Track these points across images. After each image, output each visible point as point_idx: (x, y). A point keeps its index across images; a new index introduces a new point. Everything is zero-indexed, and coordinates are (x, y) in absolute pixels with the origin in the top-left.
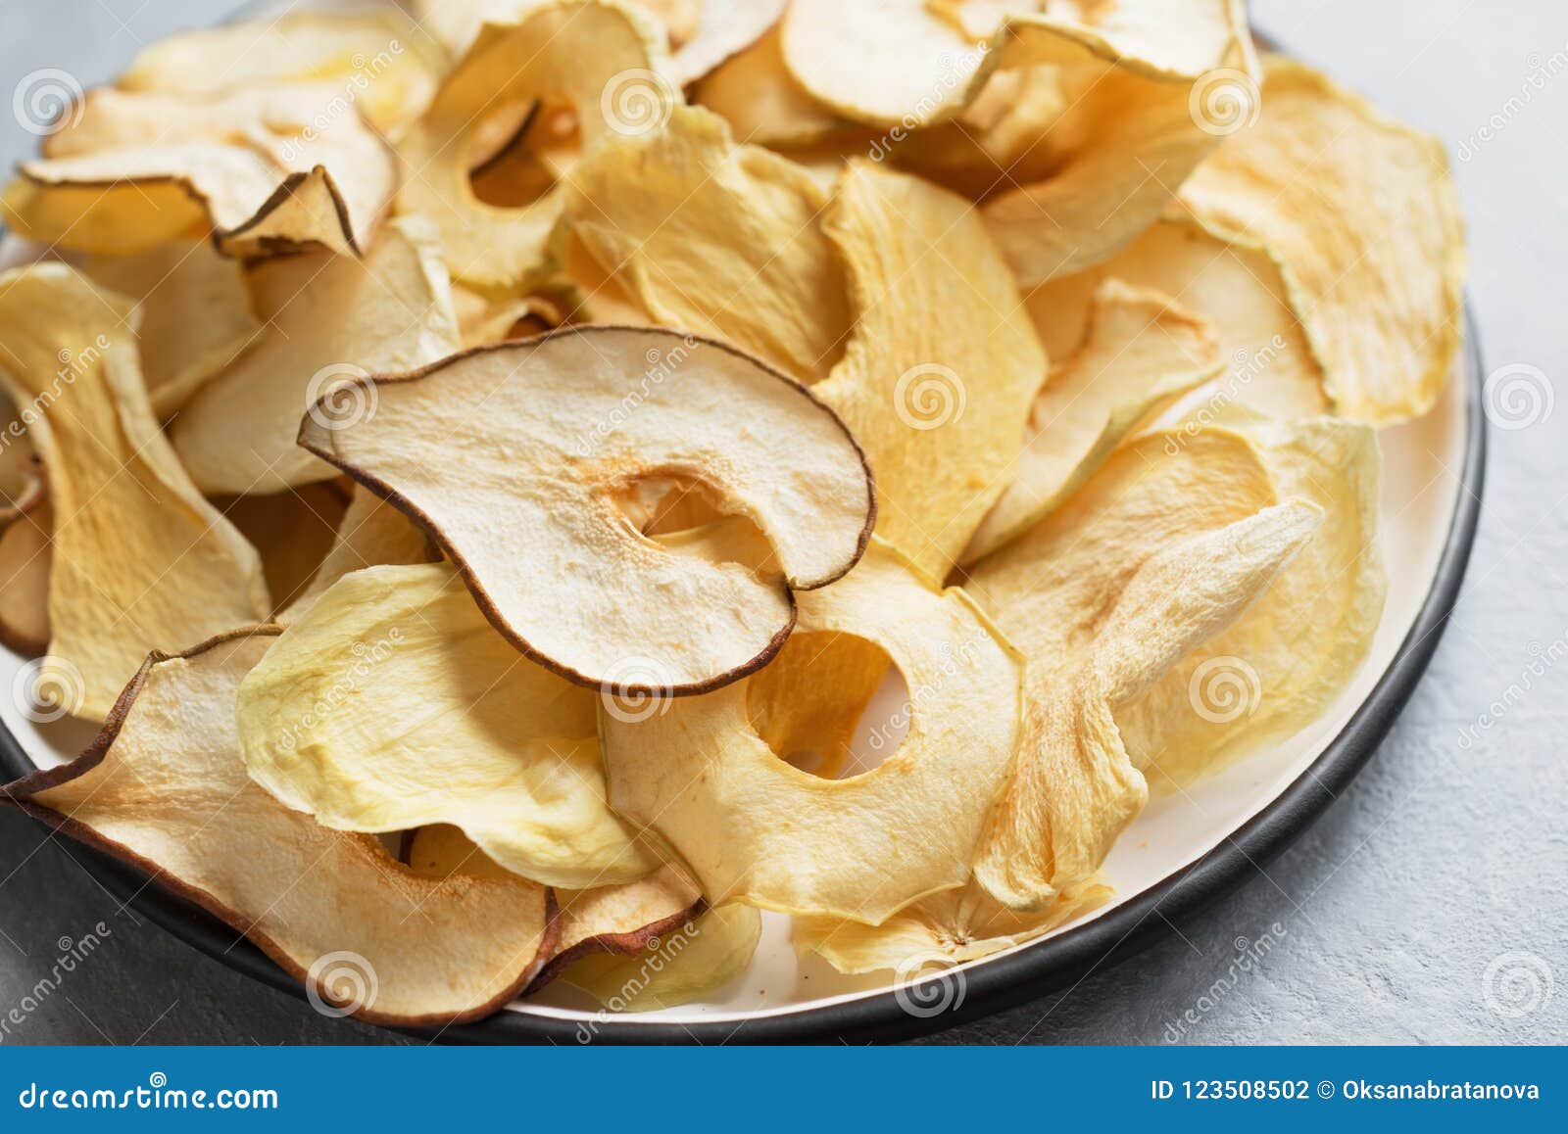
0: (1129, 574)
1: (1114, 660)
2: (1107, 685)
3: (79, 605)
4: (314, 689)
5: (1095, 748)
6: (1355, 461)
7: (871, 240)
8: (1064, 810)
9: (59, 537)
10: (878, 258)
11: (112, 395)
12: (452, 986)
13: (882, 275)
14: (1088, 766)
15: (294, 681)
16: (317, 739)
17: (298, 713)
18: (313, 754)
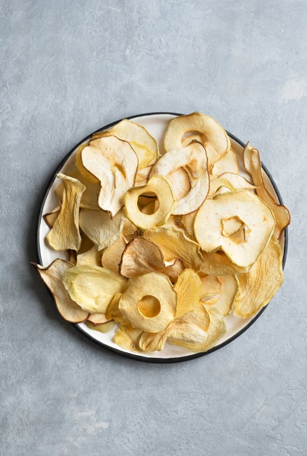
0: (185, 322)
1: (172, 333)
2: (169, 335)
3: (58, 227)
4: (76, 276)
5: (161, 341)
6: (222, 333)
7: (183, 279)
8: (153, 344)
9: (59, 216)
10: (182, 283)
11: (75, 201)
12: (73, 317)
13: (180, 285)
14: (159, 342)
15: (74, 273)
16: (73, 282)
17: (72, 277)
18: (72, 284)
